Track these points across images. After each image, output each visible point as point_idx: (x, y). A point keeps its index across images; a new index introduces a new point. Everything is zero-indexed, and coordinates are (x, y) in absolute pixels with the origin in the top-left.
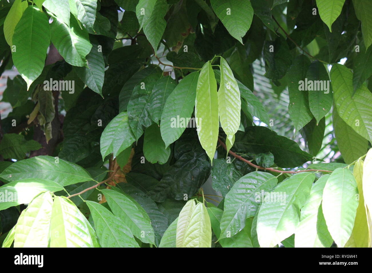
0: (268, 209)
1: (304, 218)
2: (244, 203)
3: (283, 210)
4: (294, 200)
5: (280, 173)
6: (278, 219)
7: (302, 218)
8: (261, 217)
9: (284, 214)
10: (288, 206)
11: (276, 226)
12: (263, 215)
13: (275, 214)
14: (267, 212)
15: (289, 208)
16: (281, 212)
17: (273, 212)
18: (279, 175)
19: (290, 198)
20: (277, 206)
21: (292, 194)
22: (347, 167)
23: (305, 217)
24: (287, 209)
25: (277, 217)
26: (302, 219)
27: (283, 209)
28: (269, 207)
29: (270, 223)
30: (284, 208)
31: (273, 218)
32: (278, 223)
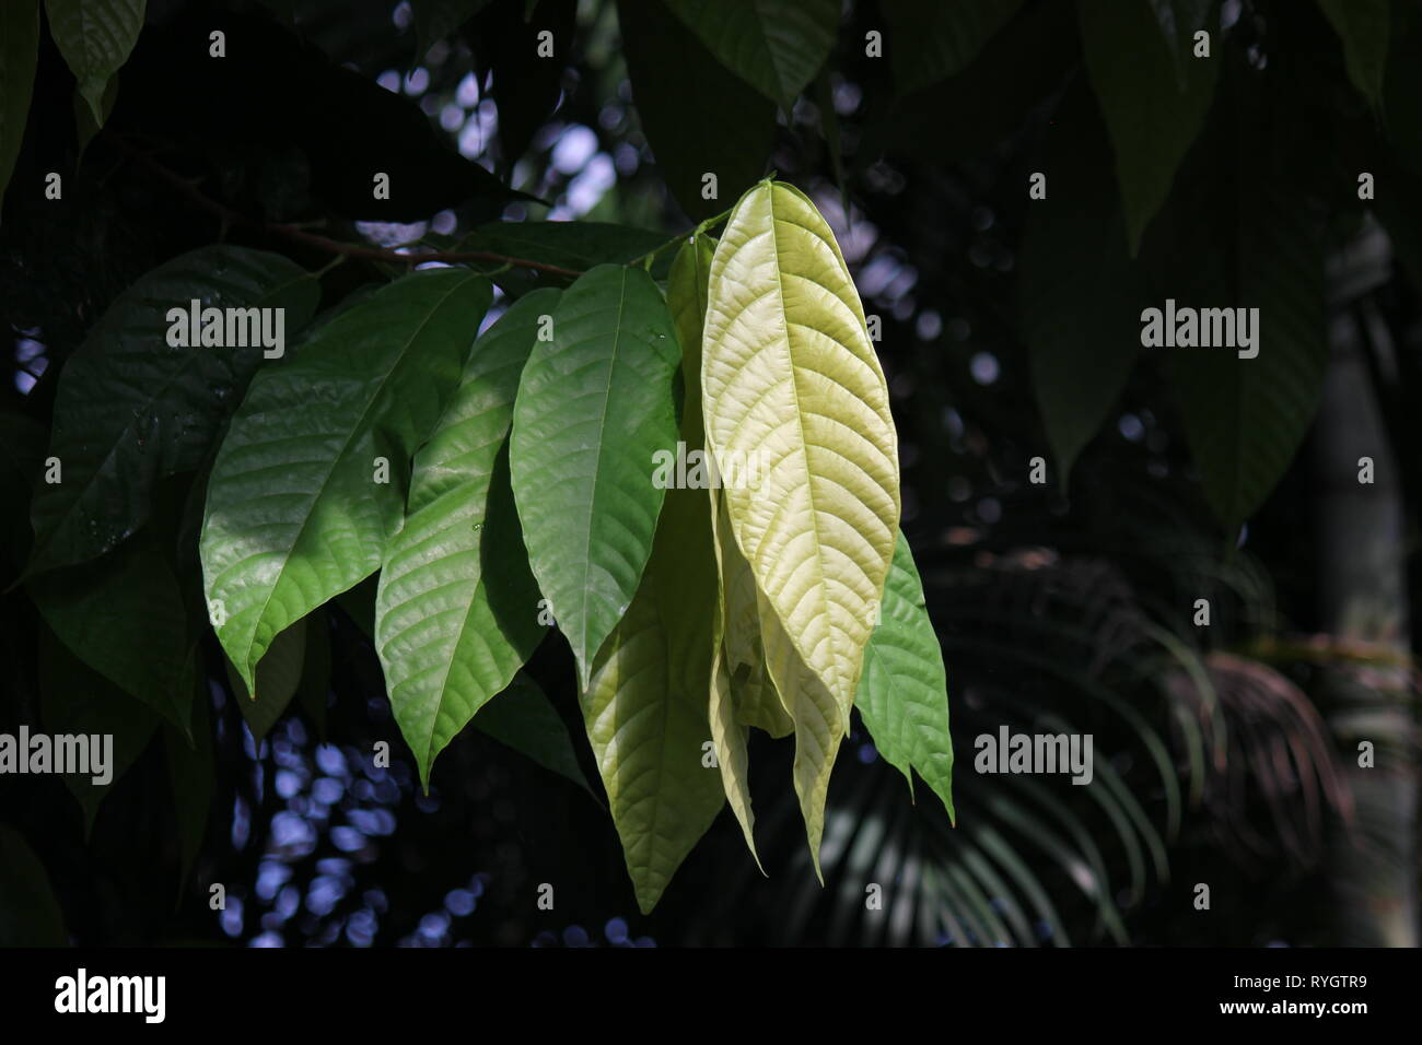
0: (260, 449)
1: (426, 500)
2: (150, 400)
3: (329, 457)
4: (383, 409)
5: (334, 255)
6: (301, 498)
7: (417, 499)
8: (225, 488)
9: (332, 478)
10: (356, 439)
11: (294, 535)
12: (236, 479)
13: (291, 477)
14: (256, 462)
15: (358, 448)
16: (321, 464)
17: (280, 462)
18: (330, 266)
19: (367, 397)
20: (302, 434)
21: (377, 379)
22: (643, 263)
23: (433, 494)
24: (349, 449)
25: (299, 491)
26: (419, 506)
27: (331, 450)
28: (264, 437)
29: (267, 517)
30: (338, 445)
31: (284, 491)
32: (305, 517)
